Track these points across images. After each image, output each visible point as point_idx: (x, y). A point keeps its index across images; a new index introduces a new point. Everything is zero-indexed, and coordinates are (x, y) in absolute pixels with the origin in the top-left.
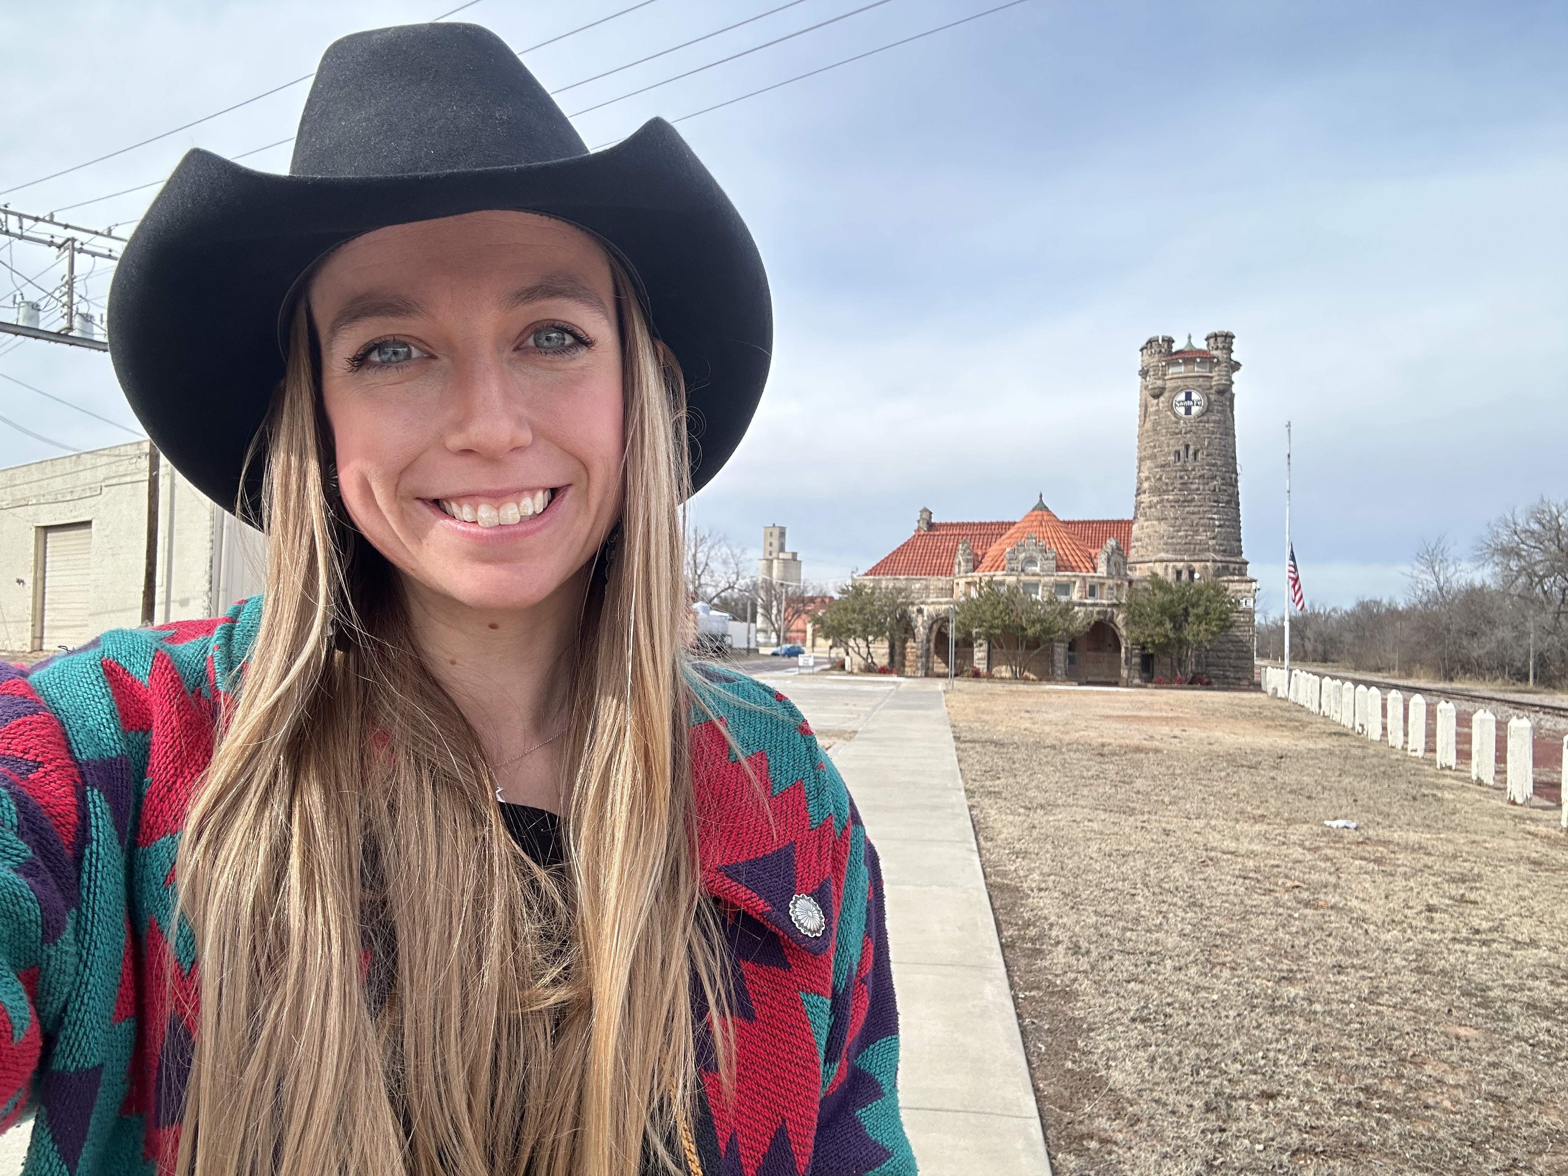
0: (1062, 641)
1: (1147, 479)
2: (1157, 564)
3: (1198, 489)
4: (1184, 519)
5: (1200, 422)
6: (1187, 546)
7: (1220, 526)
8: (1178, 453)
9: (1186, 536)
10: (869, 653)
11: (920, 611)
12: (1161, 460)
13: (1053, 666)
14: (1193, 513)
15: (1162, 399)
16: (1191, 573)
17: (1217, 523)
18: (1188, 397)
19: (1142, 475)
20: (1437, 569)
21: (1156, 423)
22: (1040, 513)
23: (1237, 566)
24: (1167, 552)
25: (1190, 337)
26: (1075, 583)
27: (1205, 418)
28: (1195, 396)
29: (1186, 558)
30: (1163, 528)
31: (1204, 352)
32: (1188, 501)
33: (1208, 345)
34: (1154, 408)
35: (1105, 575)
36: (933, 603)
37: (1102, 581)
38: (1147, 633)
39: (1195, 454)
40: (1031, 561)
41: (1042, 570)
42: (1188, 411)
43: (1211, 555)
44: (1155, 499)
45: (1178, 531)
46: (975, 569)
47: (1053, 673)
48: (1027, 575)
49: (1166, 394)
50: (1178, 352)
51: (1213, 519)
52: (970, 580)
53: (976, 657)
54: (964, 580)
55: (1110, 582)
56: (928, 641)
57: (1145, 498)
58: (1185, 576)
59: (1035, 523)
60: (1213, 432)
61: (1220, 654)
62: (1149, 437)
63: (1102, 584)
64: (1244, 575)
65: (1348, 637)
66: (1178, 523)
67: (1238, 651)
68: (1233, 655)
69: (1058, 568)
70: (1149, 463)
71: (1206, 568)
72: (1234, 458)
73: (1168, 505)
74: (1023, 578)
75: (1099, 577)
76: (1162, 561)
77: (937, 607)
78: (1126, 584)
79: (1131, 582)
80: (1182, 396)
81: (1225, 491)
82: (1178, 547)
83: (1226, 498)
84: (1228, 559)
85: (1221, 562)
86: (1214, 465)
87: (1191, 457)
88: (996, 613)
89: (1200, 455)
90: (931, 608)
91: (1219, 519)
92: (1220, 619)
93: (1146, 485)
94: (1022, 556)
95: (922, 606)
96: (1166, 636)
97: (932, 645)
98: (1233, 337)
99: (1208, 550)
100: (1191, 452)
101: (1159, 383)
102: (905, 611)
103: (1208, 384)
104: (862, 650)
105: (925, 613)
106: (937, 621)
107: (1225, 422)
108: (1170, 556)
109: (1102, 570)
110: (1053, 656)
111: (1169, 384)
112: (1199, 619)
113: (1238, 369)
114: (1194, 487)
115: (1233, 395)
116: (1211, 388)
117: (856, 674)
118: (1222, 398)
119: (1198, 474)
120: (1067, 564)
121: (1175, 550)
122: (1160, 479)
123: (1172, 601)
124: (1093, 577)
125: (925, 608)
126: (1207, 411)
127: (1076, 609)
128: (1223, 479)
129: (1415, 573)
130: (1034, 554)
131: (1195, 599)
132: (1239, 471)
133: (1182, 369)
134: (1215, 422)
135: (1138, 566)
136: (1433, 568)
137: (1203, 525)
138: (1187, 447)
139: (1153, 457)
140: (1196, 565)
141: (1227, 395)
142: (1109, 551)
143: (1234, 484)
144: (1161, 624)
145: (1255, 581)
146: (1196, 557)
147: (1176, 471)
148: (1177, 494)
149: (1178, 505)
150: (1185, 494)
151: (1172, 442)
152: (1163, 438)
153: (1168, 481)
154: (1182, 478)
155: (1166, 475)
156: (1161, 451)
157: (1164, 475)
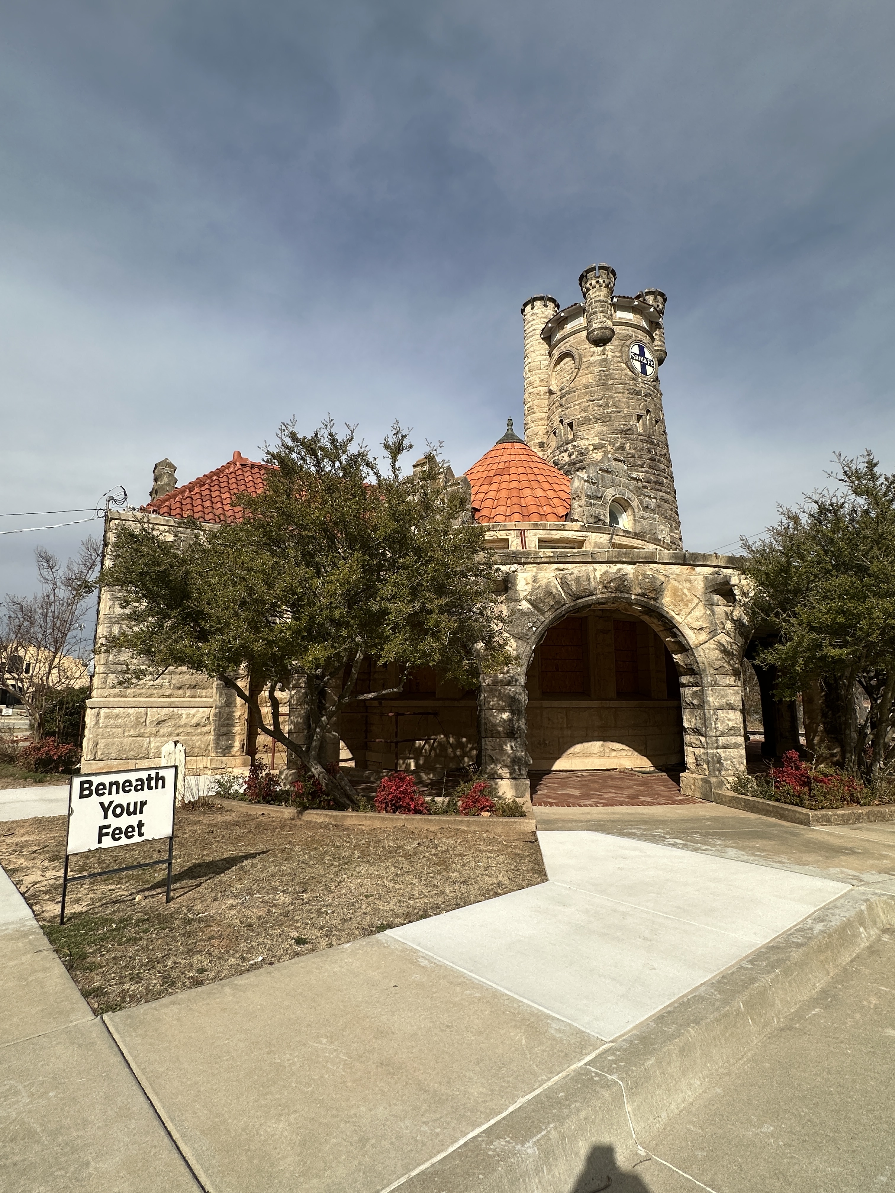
1: (599, 447)
3: (665, 472)
5: (654, 387)
8: (638, 418)
12: (619, 424)
14: (666, 501)
18: (641, 352)
19: (586, 443)
21: (605, 376)
27: (657, 385)
28: (648, 353)
32: (660, 484)
34: (598, 358)
39: (656, 424)
41: (642, 529)
42: (643, 368)
49: (615, 342)
62: (594, 392)
70: (598, 428)
80: (636, 349)
87: (653, 428)
89: (659, 428)
93: (596, 456)
94: (610, 493)
100: (653, 421)
114: (662, 466)
116: (654, 352)
119: (663, 452)
138: (648, 413)
139: (605, 419)
147: (641, 440)
148: (647, 472)
149: (650, 486)
150: (655, 474)
151: (632, 402)
152: (620, 395)
153: (633, 451)
154: (649, 452)
155: (631, 444)
156: (619, 412)
157: (629, 444)
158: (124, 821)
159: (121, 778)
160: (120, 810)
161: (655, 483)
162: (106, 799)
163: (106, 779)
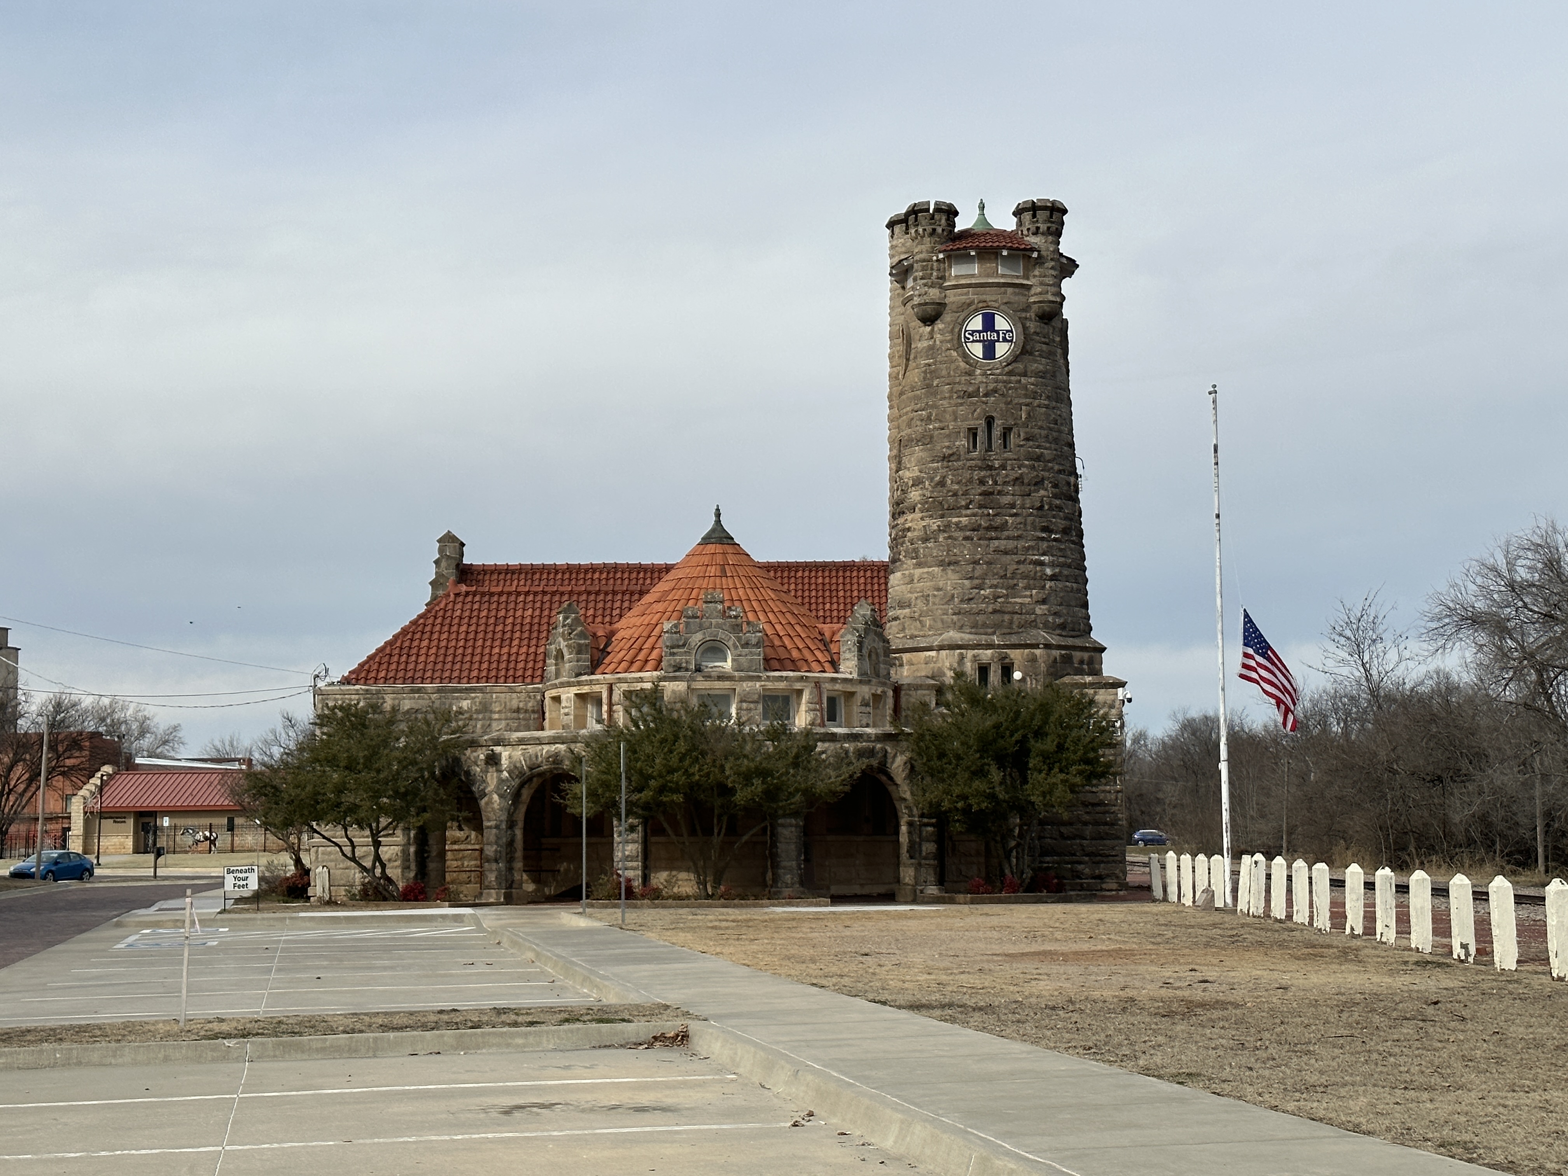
0: (795, 814)
1: (917, 482)
2: (943, 653)
3: (1013, 506)
4: (989, 563)
5: (1010, 373)
6: (997, 617)
7: (1053, 578)
8: (973, 433)
9: (996, 597)
10: (377, 858)
11: (493, 760)
12: (942, 446)
13: (775, 866)
14: (1006, 553)
15: (939, 325)
16: (1007, 671)
17: (1049, 571)
18: (989, 323)
19: (907, 475)
20: (1366, 658)
21: (930, 374)
22: (719, 548)
23: (1086, 655)
24: (961, 628)
25: (982, 207)
26: (800, 692)
27: (1020, 366)
28: (1001, 323)
29: (996, 640)
30: (951, 581)
31: (1011, 235)
32: (996, 529)
33: (1020, 224)
34: (925, 344)
35: (855, 676)
36: (521, 742)
37: (849, 688)
38: (957, 791)
39: (1006, 433)
40: (715, 649)
41: (738, 668)
42: (989, 351)
43: (1043, 636)
44: (935, 524)
45: (980, 587)
46: (594, 666)
47: (775, 880)
48: (708, 677)
49: (948, 317)
50: (966, 234)
51: (1042, 563)
52: (585, 689)
53: (618, 855)
54: (574, 690)
55: (865, 691)
56: (511, 825)
57: (915, 521)
58: (995, 677)
59: (712, 571)
60: (1035, 395)
61: (1063, 829)
62: (918, 398)
63: (850, 695)
64: (1098, 672)
65: (1171, 792)
66: (979, 571)
67: (1096, 823)
68: (1088, 830)
69: (769, 664)
70: (918, 452)
71: (1033, 660)
72: (1072, 445)
73: (959, 535)
74: (701, 684)
75: (845, 680)
76: (952, 647)
77: (532, 750)
78: (890, 693)
79: (897, 690)
80: (976, 323)
81: (1060, 508)
82: (980, 618)
83: (1061, 523)
84: (1070, 642)
85: (1059, 647)
86: (1038, 458)
87: (997, 442)
88: (674, 761)
89: (1013, 438)
90: (518, 753)
91: (1052, 565)
92: (1087, 762)
93: (915, 495)
94: (696, 638)
95: (497, 749)
96: (992, 797)
97: (519, 833)
98: (1065, 211)
99: (1033, 624)
100: (997, 432)
101: (934, 294)
102: (457, 761)
103: (1023, 299)
104: (359, 852)
105: (505, 762)
106: (530, 779)
107: (1054, 376)
108: (966, 637)
109: (849, 667)
110: (774, 845)
111: (953, 298)
112: (1050, 761)
113: (1070, 274)
114: (1006, 500)
115: (1065, 323)
116: (1027, 308)
117: (343, 906)
118: (1047, 329)
119: (1013, 475)
120: (783, 655)
121: (975, 626)
122: (942, 483)
123: (997, 726)
124: (834, 680)
125: (505, 754)
126: (1023, 353)
127: (820, 746)
128: (1055, 486)
129: (1330, 663)
130: (721, 635)
131: (1037, 722)
132: (1079, 471)
133: (975, 269)
134: (1037, 374)
135: (906, 657)
136: (1360, 653)
137: (1025, 577)
138: (990, 421)
139: (926, 439)
140: (1016, 655)
141: (1056, 323)
142: (861, 626)
143: (1072, 495)
144: (980, 773)
145: (1122, 684)
146: (1014, 639)
147: (971, 468)
148: (974, 515)
149: (977, 535)
150: (989, 514)
151: (962, 411)
152: (944, 402)
153: (956, 487)
154: (982, 482)
155: (953, 475)
156: (943, 429)
157: (950, 477)
158: (241, 883)
159: (239, 868)
160: (240, 879)
161: (988, 529)
162: (235, 875)
163: (235, 868)
